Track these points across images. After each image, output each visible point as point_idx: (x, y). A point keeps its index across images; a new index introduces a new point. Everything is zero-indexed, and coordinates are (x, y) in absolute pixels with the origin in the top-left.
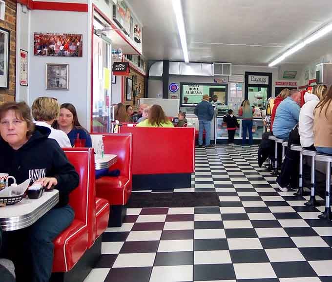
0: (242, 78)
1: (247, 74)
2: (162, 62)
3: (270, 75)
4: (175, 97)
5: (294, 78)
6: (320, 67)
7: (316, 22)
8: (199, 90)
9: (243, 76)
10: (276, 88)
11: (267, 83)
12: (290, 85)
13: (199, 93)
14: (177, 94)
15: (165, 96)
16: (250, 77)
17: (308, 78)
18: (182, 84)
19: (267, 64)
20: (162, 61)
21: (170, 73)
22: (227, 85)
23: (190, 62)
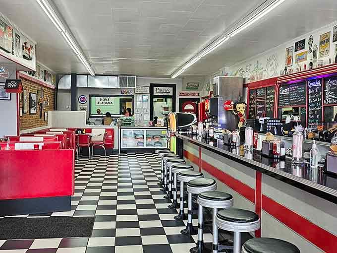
0: (148, 90)
1: (152, 86)
2: (70, 76)
3: (174, 86)
4: (84, 109)
5: (197, 89)
6: (217, 80)
7: (207, 37)
8: (110, 101)
9: (148, 87)
10: (180, 98)
11: (171, 94)
12: (193, 95)
13: (109, 103)
14: (86, 106)
15: (74, 108)
16: (155, 88)
17: (210, 90)
18: (90, 96)
19: (170, 76)
20: (69, 74)
21: (78, 85)
22: (133, 97)
23: (96, 75)
